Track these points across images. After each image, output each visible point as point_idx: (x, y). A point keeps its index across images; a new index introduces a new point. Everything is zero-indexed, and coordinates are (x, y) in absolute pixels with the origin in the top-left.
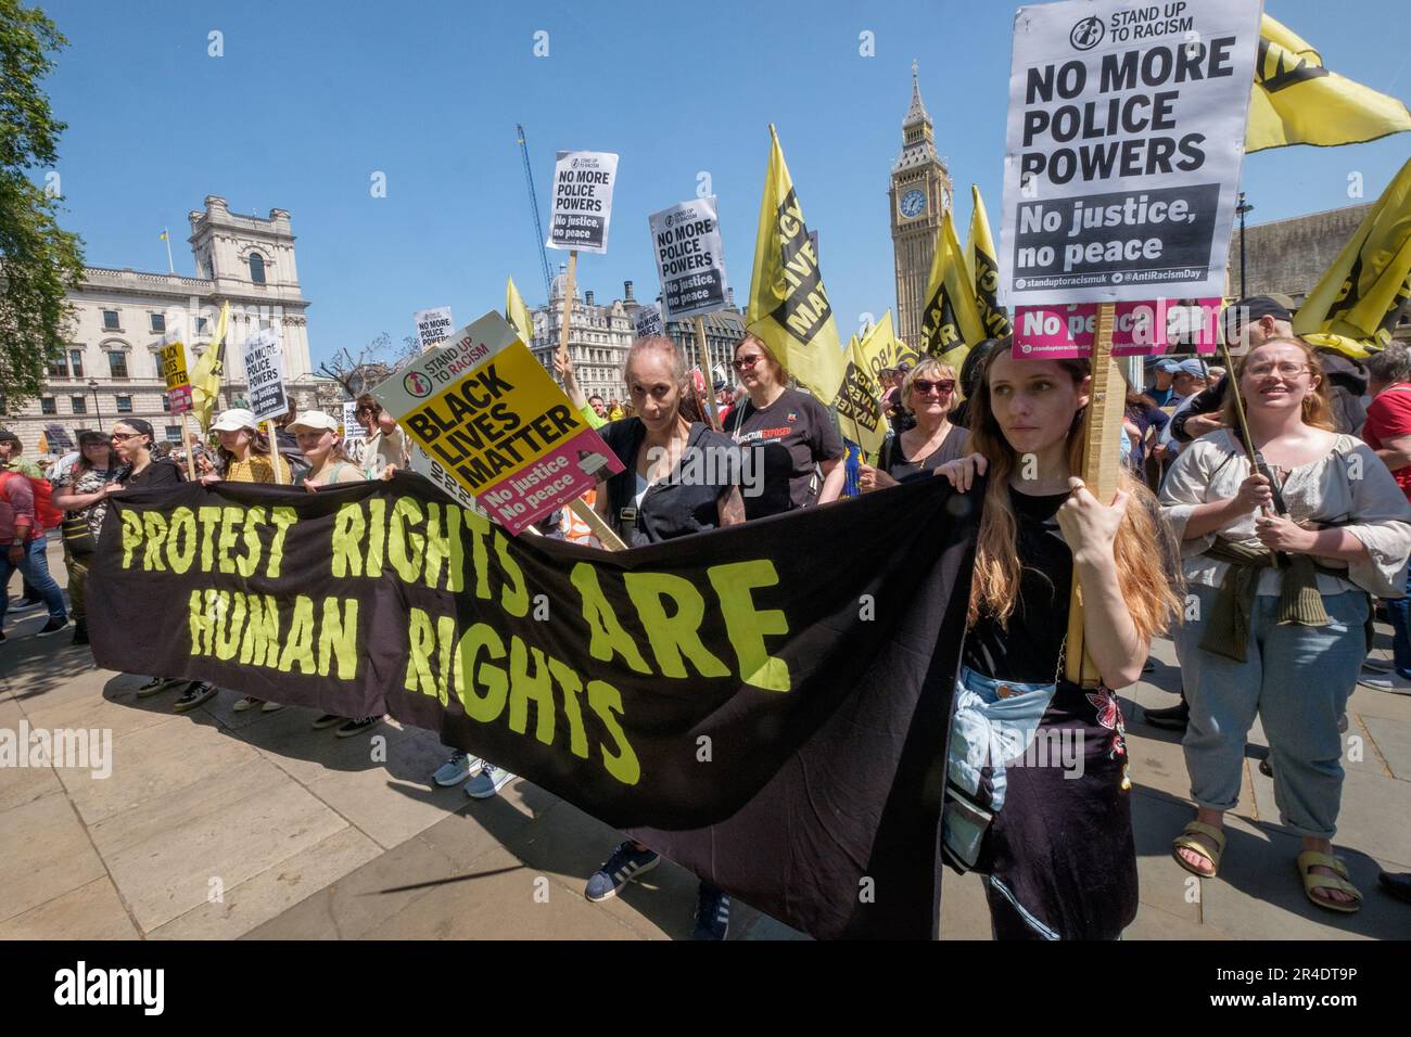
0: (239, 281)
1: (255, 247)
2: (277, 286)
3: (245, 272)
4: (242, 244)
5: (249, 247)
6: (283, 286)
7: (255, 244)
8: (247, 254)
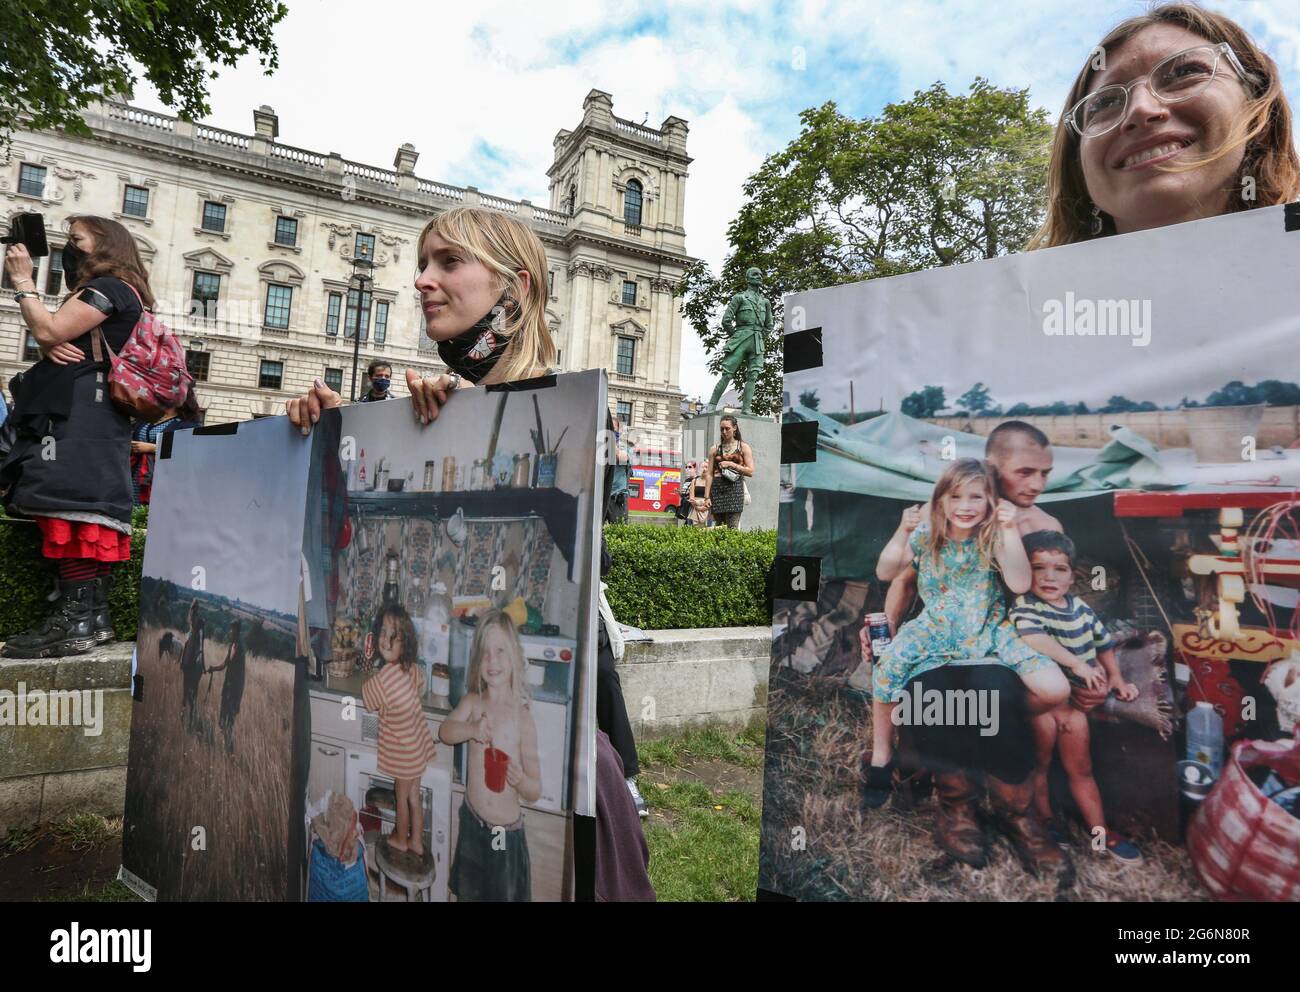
0: (608, 217)
1: (636, 169)
2: (655, 231)
3: (617, 205)
4: (622, 163)
5: (628, 169)
6: (663, 231)
7: (638, 165)
8: (624, 180)
